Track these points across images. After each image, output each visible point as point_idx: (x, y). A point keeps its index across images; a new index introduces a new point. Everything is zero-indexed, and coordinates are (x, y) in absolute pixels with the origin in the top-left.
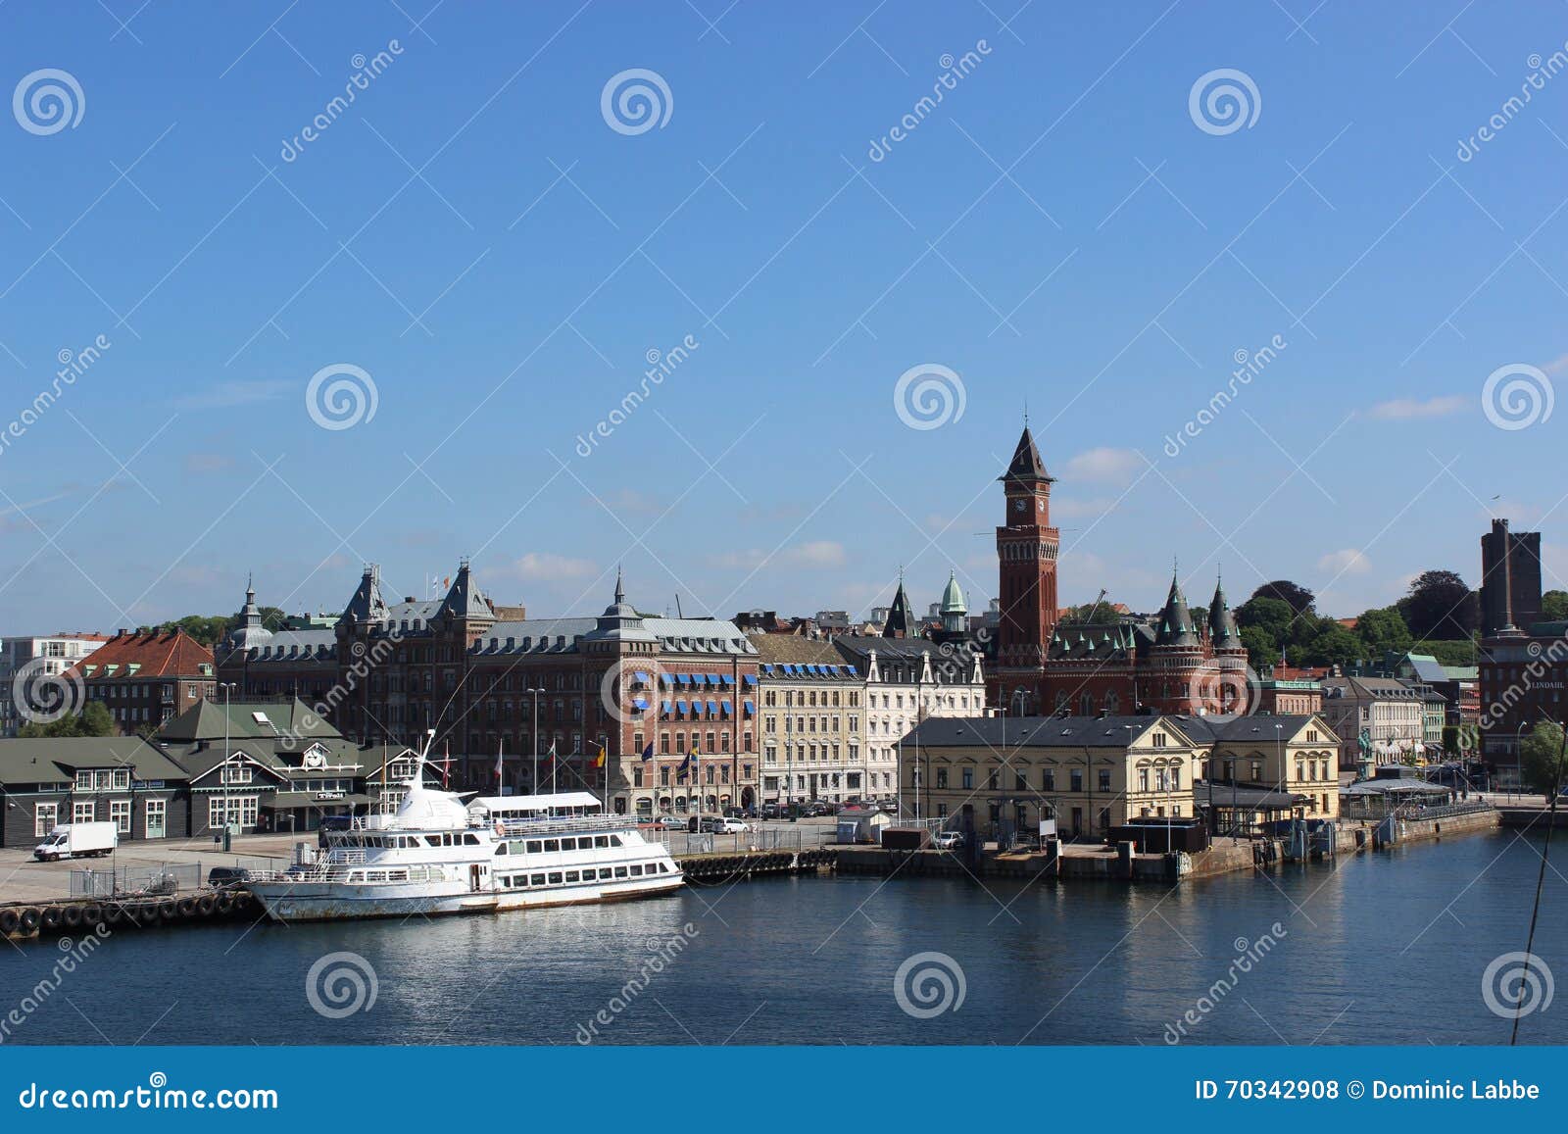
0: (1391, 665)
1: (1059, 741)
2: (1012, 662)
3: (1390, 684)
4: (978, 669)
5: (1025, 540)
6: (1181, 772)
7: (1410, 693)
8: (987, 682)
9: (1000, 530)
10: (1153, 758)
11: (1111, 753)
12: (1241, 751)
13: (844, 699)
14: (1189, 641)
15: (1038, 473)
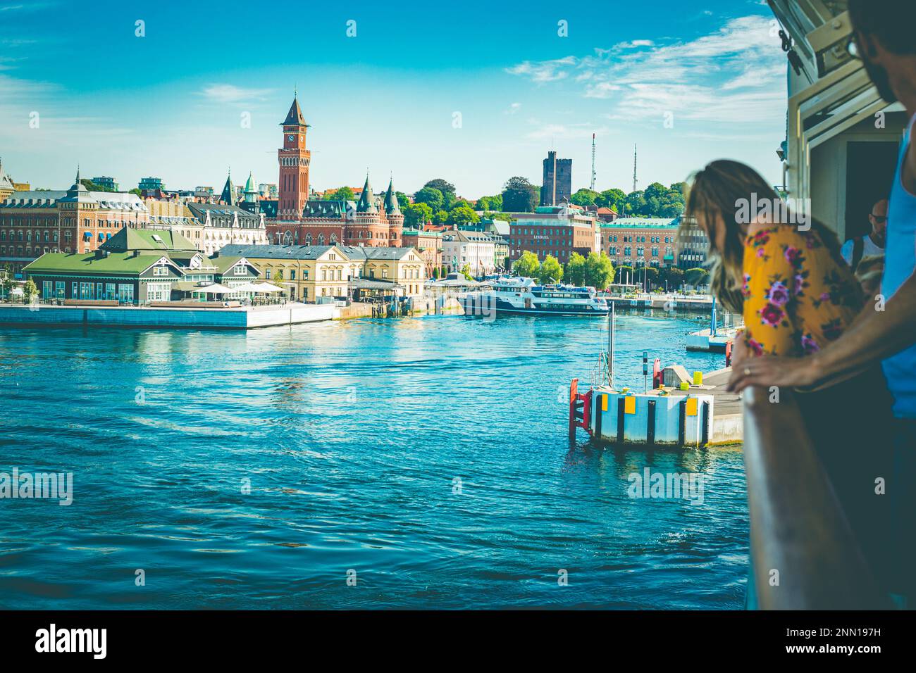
0: (483, 225)
1: (286, 256)
2: (284, 218)
3: (481, 235)
4: (262, 221)
5: (293, 156)
6: (342, 272)
7: (489, 240)
8: (267, 228)
9: (280, 151)
10: (329, 265)
11: (309, 263)
12: (378, 264)
13: (193, 234)
14: (373, 210)
15: (300, 122)
